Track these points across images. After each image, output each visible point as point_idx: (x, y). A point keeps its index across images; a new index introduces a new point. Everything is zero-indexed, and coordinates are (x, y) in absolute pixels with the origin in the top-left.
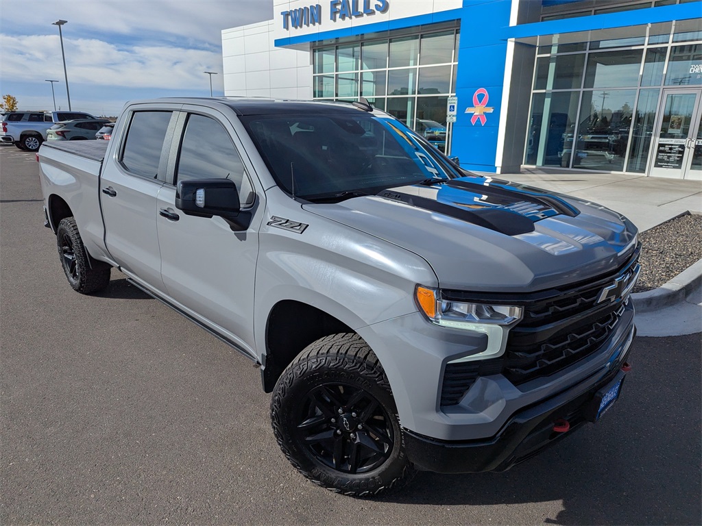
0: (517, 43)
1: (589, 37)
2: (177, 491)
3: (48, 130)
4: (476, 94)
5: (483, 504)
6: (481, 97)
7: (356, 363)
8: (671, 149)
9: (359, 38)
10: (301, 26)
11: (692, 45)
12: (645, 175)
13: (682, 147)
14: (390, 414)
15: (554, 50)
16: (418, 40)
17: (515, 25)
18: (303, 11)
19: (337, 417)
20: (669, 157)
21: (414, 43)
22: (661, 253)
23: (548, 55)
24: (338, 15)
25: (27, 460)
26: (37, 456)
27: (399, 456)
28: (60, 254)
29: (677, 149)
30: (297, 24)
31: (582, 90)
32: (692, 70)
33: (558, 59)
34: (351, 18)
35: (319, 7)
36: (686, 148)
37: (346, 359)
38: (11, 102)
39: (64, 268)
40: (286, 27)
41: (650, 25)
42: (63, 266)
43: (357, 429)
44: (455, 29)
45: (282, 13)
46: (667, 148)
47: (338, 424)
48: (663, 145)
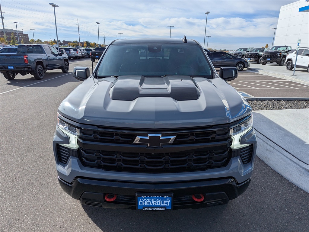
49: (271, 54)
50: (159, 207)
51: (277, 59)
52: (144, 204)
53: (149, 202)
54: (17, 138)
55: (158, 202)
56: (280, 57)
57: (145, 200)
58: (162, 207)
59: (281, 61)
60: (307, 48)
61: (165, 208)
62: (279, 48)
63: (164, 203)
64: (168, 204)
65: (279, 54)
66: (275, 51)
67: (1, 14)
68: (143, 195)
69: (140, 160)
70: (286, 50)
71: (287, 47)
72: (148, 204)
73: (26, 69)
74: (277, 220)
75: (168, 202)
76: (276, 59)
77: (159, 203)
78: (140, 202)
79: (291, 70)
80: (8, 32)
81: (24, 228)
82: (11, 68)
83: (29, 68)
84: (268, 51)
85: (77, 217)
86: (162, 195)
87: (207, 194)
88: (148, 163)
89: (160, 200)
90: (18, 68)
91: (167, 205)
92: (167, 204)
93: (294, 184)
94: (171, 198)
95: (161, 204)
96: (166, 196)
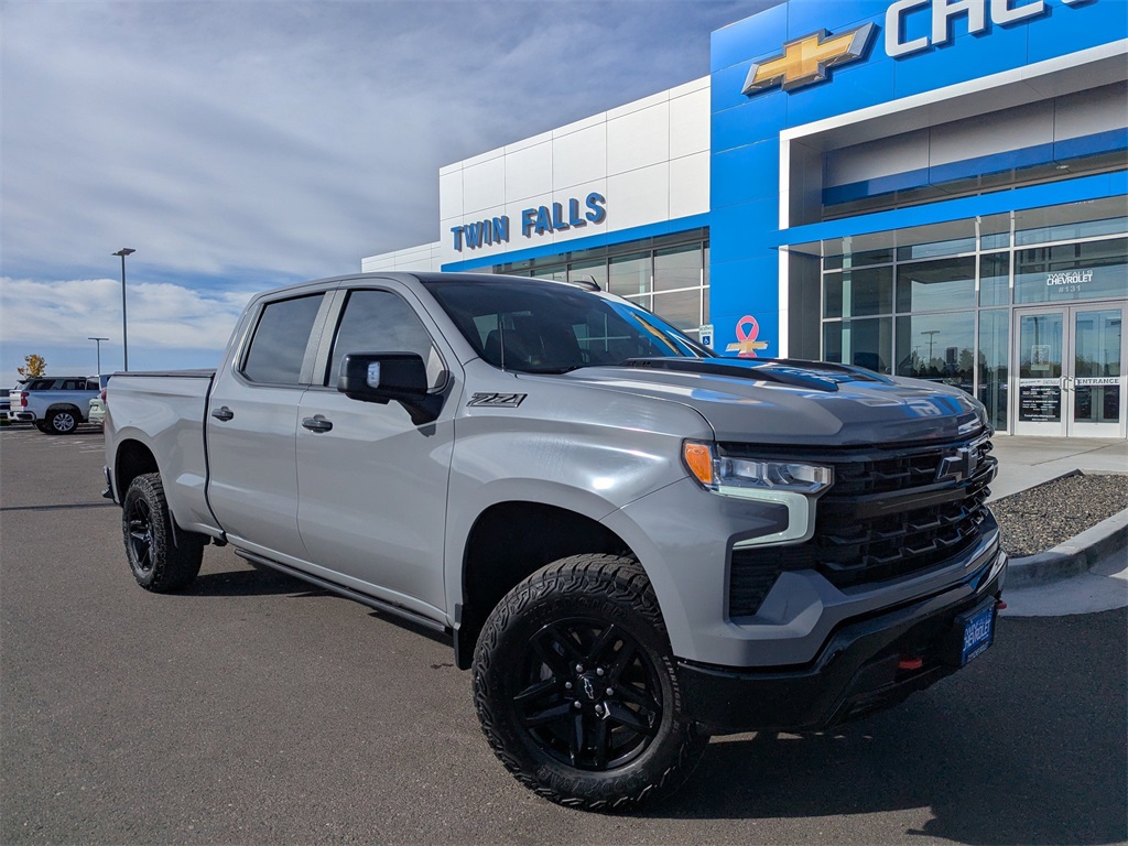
0: (791, 253)
1: (894, 241)
2: (324, 817)
3: (93, 400)
4: (740, 323)
5: (808, 816)
6: (747, 328)
7: (602, 582)
8: (1040, 393)
9: (564, 258)
10: (480, 246)
11: (1044, 248)
12: (1008, 433)
13: (1057, 389)
14: (654, 659)
15: (847, 263)
16: (650, 259)
17: (787, 227)
18: (482, 226)
19: (574, 680)
20: (1039, 405)
21: (644, 263)
22: (1044, 516)
23: (840, 270)
24: (533, 229)
25: (83, 788)
26: (99, 783)
27: (672, 728)
28: (125, 533)
29: (1049, 392)
30: (474, 242)
31: (894, 315)
32: (1050, 282)
33: (854, 276)
34: (551, 231)
35: (505, 220)
36: (1062, 391)
37: (587, 578)
38: (37, 365)
39: (129, 556)
40: (458, 247)
41: (979, 219)
42: (128, 551)
43: (605, 697)
44: (702, 241)
45: (453, 230)
46: (1034, 393)
47: (578, 691)
48: (1028, 389)
53: (972, 635)
55: (980, 628)
63: (985, 629)
77: (980, 631)
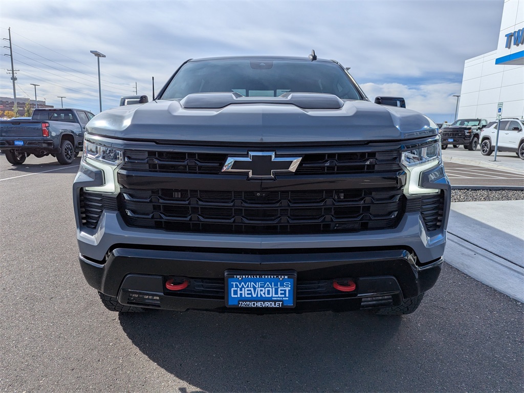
30: (518, 42)
40: (508, 46)
45: (506, 35)
49: (453, 131)
50: (270, 300)
51: (465, 139)
52: (241, 294)
53: (250, 290)
54: (17, 235)
55: (267, 289)
56: (470, 136)
57: (243, 286)
58: (275, 301)
59: (471, 143)
60: (514, 118)
61: (281, 303)
62: (466, 123)
63: (280, 292)
64: (287, 296)
65: (467, 131)
66: (460, 126)
67: (13, 73)
68: (238, 275)
69: (233, 208)
70: (478, 125)
71: (480, 121)
72: (248, 294)
73: (44, 145)
74: (495, 352)
75: (287, 289)
76: (463, 140)
77: (269, 291)
78: (232, 289)
79: (489, 154)
80: (21, 102)
81: (8, 360)
82: (19, 143)
83: (50, 144)
84: (448, 127)
85: (112, 345)
86: (275, 275)
87: (361, 279)
88: (250, 214)
89: (272, 286)
90: (29, 143)
91: (285, 297)
92: (285, 294)
93: (519, 302)
94: (292, 280)
95: (274, 296)
96: (283, 277)
